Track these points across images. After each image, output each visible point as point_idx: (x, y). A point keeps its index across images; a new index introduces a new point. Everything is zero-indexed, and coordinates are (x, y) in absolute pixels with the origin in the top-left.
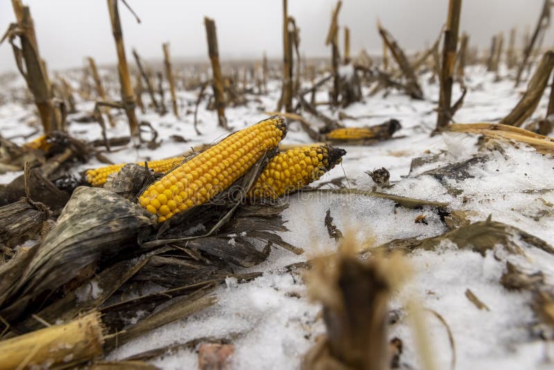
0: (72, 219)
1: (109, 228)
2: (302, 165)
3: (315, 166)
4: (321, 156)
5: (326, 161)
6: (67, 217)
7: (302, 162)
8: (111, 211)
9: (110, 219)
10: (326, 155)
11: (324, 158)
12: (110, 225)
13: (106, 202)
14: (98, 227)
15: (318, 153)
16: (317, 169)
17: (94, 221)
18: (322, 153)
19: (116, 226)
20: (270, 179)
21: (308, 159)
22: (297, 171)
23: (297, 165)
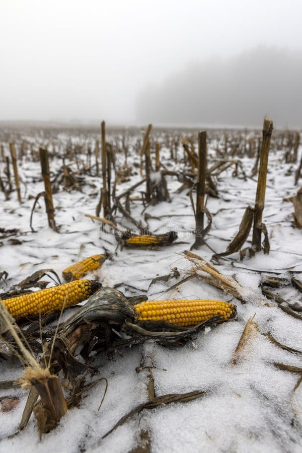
0: (98, 300)
1: (111, 307)
2: (75, 293)
3: (83, 293)
4: (87, 287)
5: (90, 290)
6: (97, 298)
7: (76, 291)
8: (116, 299)
9: (113, 303)
10: (89, 287)
11: (89, 289)
12: (112, 306)
13: (117, 296)
14: (107, 305)
15: (86, 286)
16: (84, 295)
17: (106, 302)
18: (88, 286)
19: (115, 307)
20: (57, 300)
21: (79, 289)
22: (73, 296)
23: (73, 293)
